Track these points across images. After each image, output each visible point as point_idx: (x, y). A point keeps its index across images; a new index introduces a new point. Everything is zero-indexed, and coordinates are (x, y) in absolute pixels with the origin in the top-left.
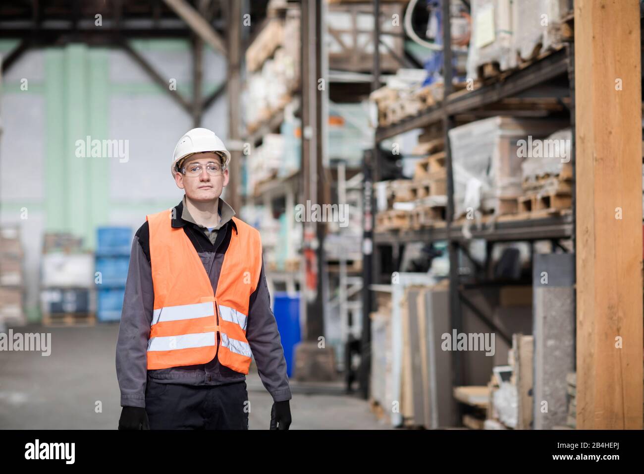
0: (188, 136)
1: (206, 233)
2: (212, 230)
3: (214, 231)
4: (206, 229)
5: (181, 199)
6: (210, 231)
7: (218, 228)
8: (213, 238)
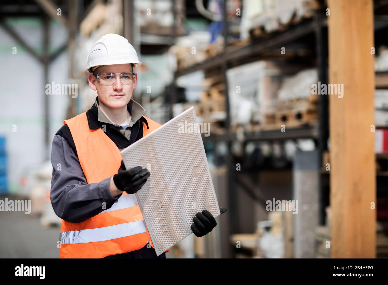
0: (101, 43)
1: (122, 131)
2: (126, 127)
3: (128, 128)
4: (121, 128)
5: (94, 101)
6: (124, 128)
7: (131, 126)
8: (128, 134)
